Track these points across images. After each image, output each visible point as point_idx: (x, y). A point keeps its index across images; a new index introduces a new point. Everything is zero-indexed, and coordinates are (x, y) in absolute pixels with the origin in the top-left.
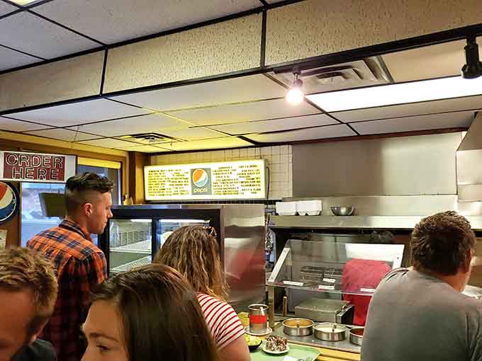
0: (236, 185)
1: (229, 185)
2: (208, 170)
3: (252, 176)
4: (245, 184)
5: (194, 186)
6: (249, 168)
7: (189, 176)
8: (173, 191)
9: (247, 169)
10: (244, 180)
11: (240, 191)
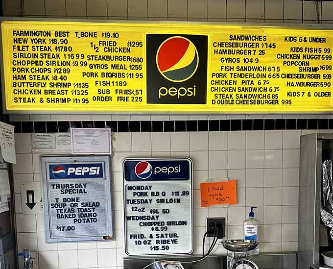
0: (273, 83)
1: (256, 81)
2: (201, 42)
3: (313, 63)
4: (295, 81)
5: (155, 82)
6: (309, 45)
7: (142, 52)
8: (93, 91)
9: (303, 45)
10: (294, 70)
11: (282, 95)
